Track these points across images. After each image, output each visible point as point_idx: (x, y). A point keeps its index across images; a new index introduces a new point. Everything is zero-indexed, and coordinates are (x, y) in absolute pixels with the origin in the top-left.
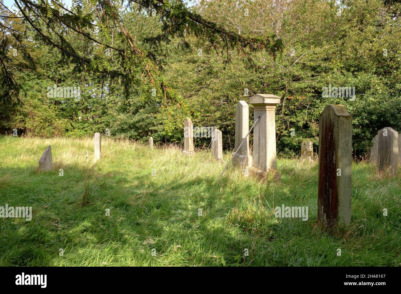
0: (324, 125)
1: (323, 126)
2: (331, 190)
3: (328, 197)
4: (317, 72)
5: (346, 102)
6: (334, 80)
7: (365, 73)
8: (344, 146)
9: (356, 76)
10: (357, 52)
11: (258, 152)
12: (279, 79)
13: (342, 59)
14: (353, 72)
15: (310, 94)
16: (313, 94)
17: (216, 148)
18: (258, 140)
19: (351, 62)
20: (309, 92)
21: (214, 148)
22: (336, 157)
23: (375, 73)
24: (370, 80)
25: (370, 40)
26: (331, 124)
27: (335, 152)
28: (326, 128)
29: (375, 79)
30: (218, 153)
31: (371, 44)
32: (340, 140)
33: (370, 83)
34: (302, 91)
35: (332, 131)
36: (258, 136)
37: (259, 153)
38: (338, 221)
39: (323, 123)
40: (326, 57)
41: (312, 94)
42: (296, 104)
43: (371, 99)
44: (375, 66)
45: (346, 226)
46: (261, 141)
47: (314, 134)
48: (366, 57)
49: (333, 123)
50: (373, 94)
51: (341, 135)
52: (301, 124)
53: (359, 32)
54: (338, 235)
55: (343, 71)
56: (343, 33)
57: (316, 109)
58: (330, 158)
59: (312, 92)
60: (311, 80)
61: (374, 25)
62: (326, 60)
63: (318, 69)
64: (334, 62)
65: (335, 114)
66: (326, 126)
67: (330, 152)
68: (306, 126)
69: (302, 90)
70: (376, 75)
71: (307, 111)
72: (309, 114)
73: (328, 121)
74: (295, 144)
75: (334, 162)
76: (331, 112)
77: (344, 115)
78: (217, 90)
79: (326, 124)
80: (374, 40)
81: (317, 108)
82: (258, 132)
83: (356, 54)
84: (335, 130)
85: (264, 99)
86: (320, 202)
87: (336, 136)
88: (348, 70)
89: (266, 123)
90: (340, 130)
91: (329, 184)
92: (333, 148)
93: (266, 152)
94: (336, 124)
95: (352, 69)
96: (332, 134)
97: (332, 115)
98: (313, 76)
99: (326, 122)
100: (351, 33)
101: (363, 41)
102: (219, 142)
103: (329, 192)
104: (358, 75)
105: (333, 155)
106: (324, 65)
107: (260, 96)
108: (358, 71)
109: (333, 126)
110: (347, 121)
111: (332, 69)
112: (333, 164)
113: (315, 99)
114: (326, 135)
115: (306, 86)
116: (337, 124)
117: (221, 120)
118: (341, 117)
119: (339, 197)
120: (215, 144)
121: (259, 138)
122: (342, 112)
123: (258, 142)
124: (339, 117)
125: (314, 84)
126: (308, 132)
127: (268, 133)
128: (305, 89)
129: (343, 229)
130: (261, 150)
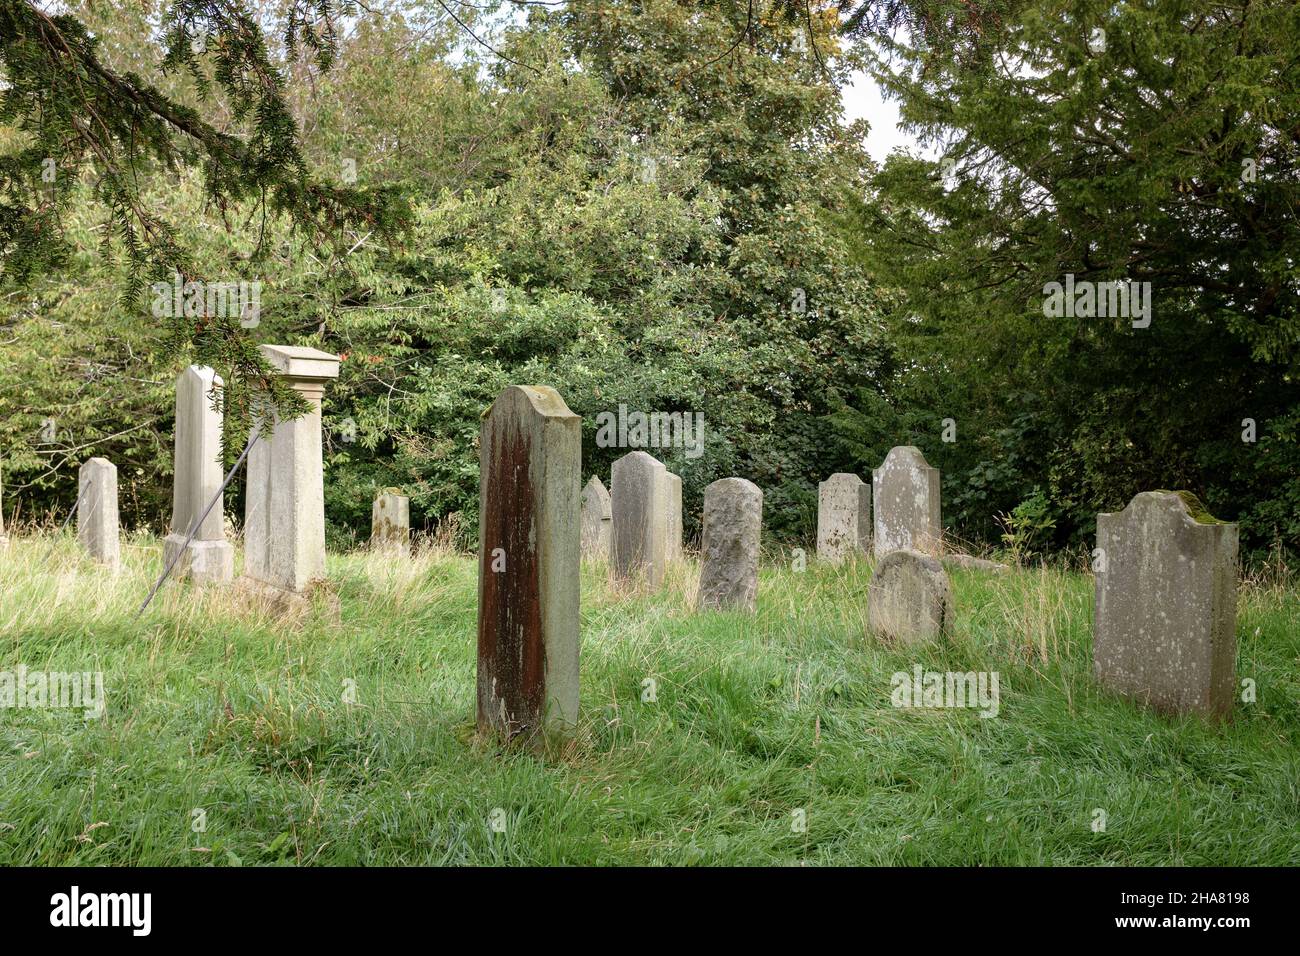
0: (499, 443)
1: (492, 446)
2: (522, 628)
3: (513, 650)
4: (422, 280)
5: (508, 375)
6: (473, 309)
7: (561, 292)
8: (561, 503)
9: (535, 301)
10: (540, 228)
11: (264, 528)
12: (302, 296)
13: (496, 247)
14: (528, 286)
15: (400, 349)
16: (409, 350)
17: (95, 524)
18: (263, 490)
19: (521, 257)
20: (398, 342)
21: (88, 523)
22: (537, 534)
23: (589, 292)
24: (577, 314)
25: (574, 194)
26: (521, 441)
27: (533, 520)
28: (504, 454)
29: (589, 310)
30: (102, 539)
31: (578, 208)
32: (550, 487)
33: (576, 321)
34: (372, 338)
35: (524, 461)
36: (266, 479)
37: (268, 533)
38: (546, 713)
39: (493, 438)
40: (448, 234)
41: (405, 349)
42: (356, 378)
43: (580, 368)
44: (588, 271)
45: (567, 726)
46: (276, 495)
47: (414, 472)
48: (562, 245)
49: (529, 438)
50: (584, 354)
51: (552, 470)
52: (370, 442)
53: (546, 167)
54: (547, 754)
55: (499, 281)
56: (498, 166)
57: (416, 395)
58: (516, 537)
59: (407, 343)
60: (402, 304)
61: (584, 152)
62: (445, 244)
63: (425, 274)
64: (474, 253)
65: (534, 412)
66: (503, 447)
67: (519, 521)
68: (386, 448)
69: (373, 335)
70: (590, 300)
71: (388, 400)
72: (396, 409)
73: (511, 432)
74: (351, 504)
75: (531, 548)
76: (522, 407)
77: (558, 415)
78: (85, 325)
79: (505, 440)
80: (588, 196)
81: (420, 391)
82: (263, 466)
83: (538, 231)
84: (534, 458)
85: (287, 363)
86: (484, 668)
87: (537, 474)
88: (515, 281)
89: (293, 436)
90: (550, 459)
91: (513, 612)
92: (529, 508)
93: (293, 528)
94: (537, 440)
95: (526, 278)
96: (525, 470)
97: (523, 415)
98: (408, 292)
99: (504, 434)
100: (525, 171)
101: (556, 195)
102: (106, 502)
103: (515, 634)
104: (541, 296)
105: (528, 527)
106: (440, 261)
107: (274, 351)
108: (541, 284)
109: (529, 445)
110: (569, 433)
111: (468, 275)
112: (529, 555)
113: (416, 365)
114: (502, 471)
115: (387, 323)
116: (540, 439)
117: (99, 426)
118: (552, 422)
119: (547, 647)
120: (91, 508)
121: (269, 486)
122: (552, 407)
123: (263, 498)
124: (547, 420)
125: (414, 316)
126: (392, 465)
127: (300, 468)
128: (383, 333)
129: (560, 734)
130: (274, 523)
